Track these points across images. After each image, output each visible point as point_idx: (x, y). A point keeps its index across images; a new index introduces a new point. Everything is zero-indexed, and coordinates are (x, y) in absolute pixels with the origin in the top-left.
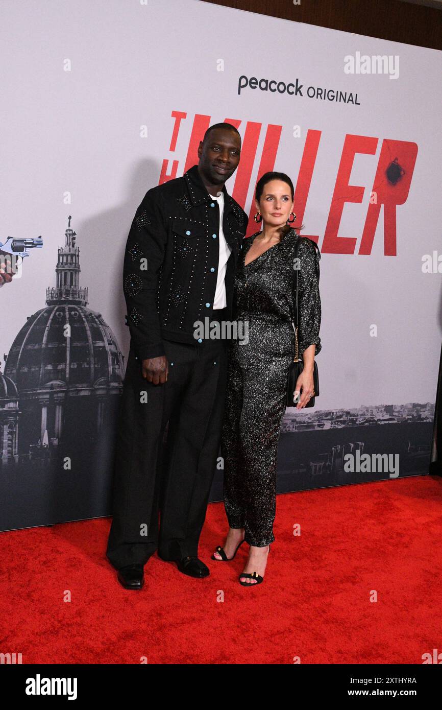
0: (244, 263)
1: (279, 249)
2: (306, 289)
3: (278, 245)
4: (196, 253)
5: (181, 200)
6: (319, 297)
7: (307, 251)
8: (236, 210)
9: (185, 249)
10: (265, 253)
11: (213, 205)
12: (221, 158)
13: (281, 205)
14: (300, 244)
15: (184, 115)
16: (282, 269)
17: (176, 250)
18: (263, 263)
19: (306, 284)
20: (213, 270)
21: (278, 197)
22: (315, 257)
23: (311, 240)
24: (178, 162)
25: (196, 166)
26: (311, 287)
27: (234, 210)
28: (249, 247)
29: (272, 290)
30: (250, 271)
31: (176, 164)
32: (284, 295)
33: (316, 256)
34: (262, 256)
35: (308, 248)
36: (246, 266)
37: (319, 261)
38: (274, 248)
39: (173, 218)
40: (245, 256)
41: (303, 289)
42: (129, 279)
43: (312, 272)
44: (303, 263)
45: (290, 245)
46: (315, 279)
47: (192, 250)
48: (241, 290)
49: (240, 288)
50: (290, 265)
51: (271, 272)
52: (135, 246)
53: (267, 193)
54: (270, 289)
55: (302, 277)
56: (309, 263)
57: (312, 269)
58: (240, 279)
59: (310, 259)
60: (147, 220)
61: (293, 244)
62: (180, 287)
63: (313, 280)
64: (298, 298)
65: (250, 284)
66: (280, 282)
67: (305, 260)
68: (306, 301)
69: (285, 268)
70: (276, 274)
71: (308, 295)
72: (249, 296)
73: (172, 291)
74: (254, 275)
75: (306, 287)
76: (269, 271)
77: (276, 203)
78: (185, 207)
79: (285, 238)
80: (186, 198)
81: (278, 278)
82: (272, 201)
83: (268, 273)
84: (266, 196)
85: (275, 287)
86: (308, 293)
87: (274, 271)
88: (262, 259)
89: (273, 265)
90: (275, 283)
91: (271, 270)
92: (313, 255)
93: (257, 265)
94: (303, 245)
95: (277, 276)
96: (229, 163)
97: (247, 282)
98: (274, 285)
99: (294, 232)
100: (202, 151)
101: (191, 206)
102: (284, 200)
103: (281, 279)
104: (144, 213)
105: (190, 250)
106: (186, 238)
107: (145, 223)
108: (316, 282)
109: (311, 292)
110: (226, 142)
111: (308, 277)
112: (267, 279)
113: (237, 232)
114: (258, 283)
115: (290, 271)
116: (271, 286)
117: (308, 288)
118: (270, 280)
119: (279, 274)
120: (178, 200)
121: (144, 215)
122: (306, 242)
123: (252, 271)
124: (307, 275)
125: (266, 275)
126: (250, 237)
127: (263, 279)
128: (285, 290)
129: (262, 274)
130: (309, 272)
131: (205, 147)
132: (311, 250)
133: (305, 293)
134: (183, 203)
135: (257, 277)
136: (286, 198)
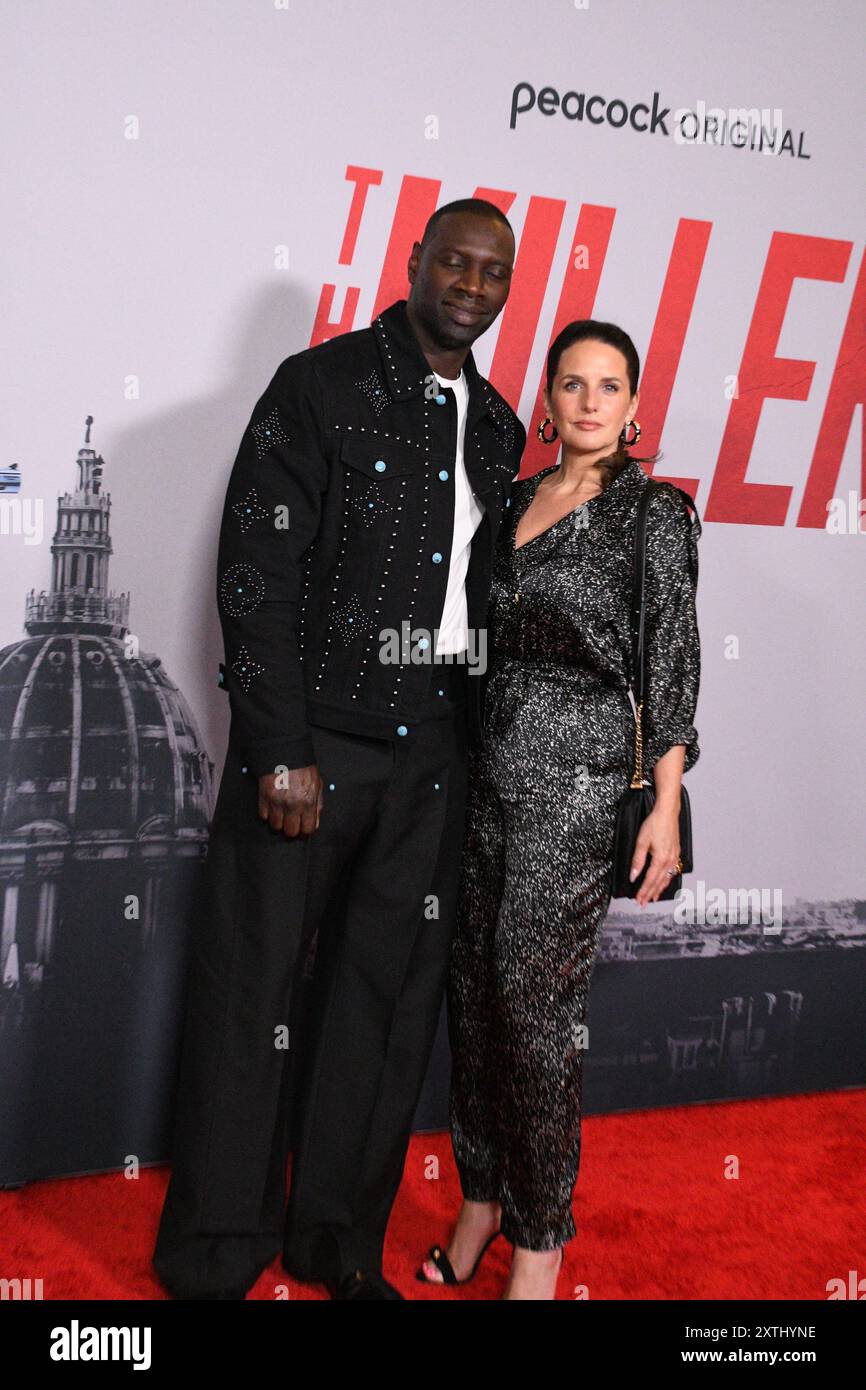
0: (513, 543)
2: (663, 610)
3: (597, 499)
4: (397, 514)
5: (363, 385)
6: (696, 630)
7: (669, 516)
9: (371, 506)
10: (565, 518)
11: (442, 399)
12: (463, 286)
13: (598, 402)
14: (653, 498)
15: (376, 177)
16: (607, 559)
17: (348, 506)
18: (559, 544)
19: (665, 596)
20: (437, 557)
21: (593, 384)
22: (689, 532)
23: (678, 490)
24: (358, 291)
25: (402, 304)
26: (677, 605)
27: (490, 413)
28: (526, 504)
29: (581, 611)
30: (529, 562)
31: (353, 295)
32: (610, 624)
33: (690, 529)
34: (559, 525)
35: (672, 509)
36: (519, 549)
37: (697, 540)
38: (587, 508)
39: (343, 428)
40: (516, 527)
41: (658, 609)
42: (231, 575)
43: (680, 567)
44: (659, 545)
45: (627, 502)
46: (687, 586)
47: (386, 507)
48: (505, 608)
49: (503, 604)
50: (625, 549)
51: (578, 566)
52: (249, 496)
53: (567, 372)
54: (575, 607)
55: (656, 579)
56: (673, 546)
57: (680, 561)
58: (505, 581)
59: (676, 536)
60: (279, 431)
61: (635, 497)
62: (356, 597)
63: (680, 589)
64: (645, 630)
65: (529, 594)
66: (602, 590)
67: (664, 538)
68: (664, 639)
69: (613, 556)
70: (591, 572)
71: (669, 623)
72: (525, 623)
73: (336, 607)
74: (538, 573)
75: (664, 605)
76: (574, 564)
77: (585, 396)
78: (373, 402)
79: (616, 484)
80: (376, 381)
81: (596, 581)
82: (576, 392)
83: (573, 570)
84: (564, 379)
85: (589, 604)
86: (669, 618)
87: (586, 563)
88: (557, 534)
89: (586, 548)
90: (589, 593)
91: (579, 562)
92: (684, 527)
93: (546, 549)
94: (660, 502)
95: (593, 576)
96: (482, 297)
97: (520, 590)
98: (585, 599)
99: (637, 469)
100: (418, 265)
101: (388, 401)
102: (607, 391)
103: (604, 582)
104: (273, 416)
105: (384, 507)
106: (375, 479)
107: (276, 440)
108: (688, 591)
109: (677, 615)
110: (478, 246)
111: (669, 580)
112: (569, 583)
113: (499, 466)
114: (547, 592)
115: (626, 565)
116: (579, 600)
117: (670, 605)
118: (576, 587)
119: (599, 571)
120: (358, 385)
121: (273, 420)
122: (666, 494)
123: (533, 563)
124: (666, 576)
125: (567, 573)
126: (528, 480)
127: (558, 583)
128: (613, 611)
129: (556, 570)
130: (673, 568)
131: (425, 256)
132: (679, 513)
133: (662, 619)
134: (368, 391)
135: (546, 579)
136: (612, 386)
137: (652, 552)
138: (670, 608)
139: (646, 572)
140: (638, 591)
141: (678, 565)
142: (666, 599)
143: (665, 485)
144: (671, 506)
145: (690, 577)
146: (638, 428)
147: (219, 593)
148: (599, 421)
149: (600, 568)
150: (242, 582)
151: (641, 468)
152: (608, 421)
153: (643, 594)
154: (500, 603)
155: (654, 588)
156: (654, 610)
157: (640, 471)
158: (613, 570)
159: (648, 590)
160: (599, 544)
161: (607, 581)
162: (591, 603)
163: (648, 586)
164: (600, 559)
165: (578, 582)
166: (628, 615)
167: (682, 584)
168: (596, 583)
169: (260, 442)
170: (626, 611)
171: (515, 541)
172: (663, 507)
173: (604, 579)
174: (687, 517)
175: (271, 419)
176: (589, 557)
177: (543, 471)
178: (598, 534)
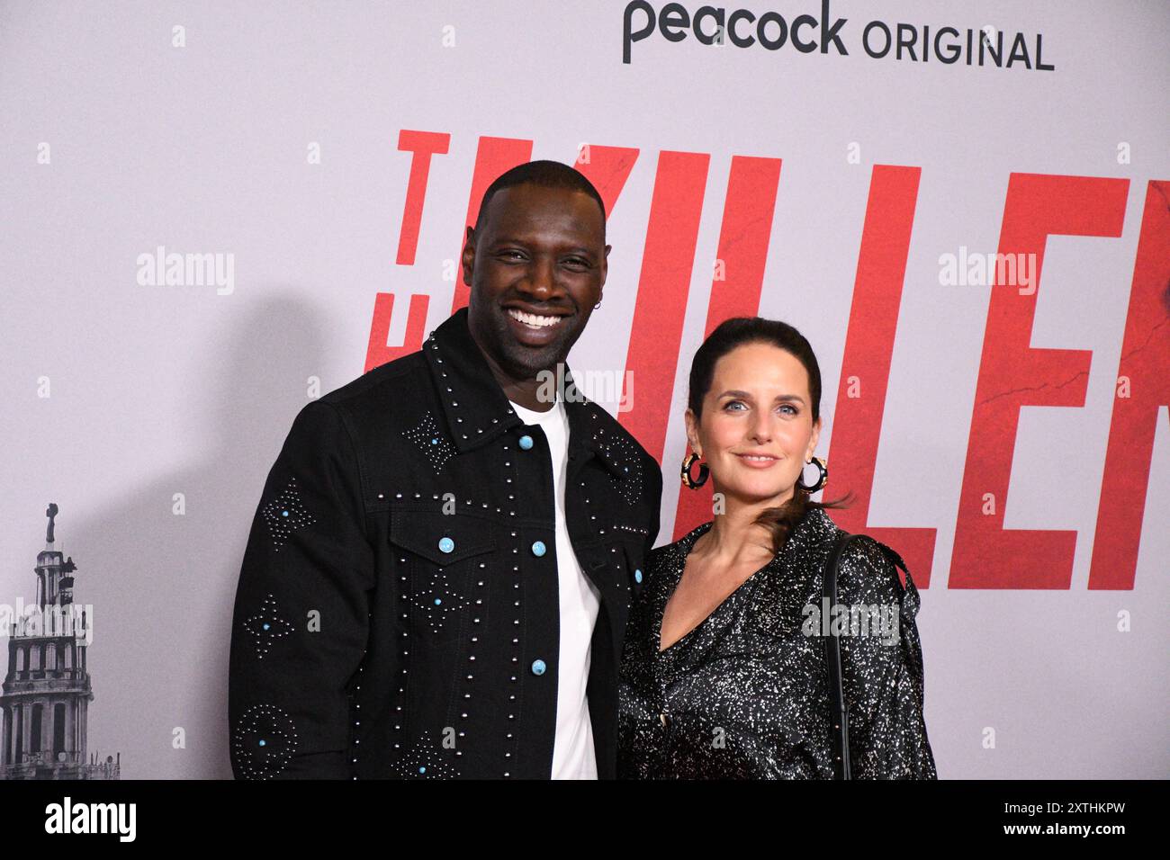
0: (656, 642)
1: (770, 585)
2: (874, 722)
3: (766, 569)
4: (476, 611)
5: (413, 434)
6: (926, 747)
7: (868, 585)
8: (614, 450)
9: (438, 602)
10: (726, 602)
11: (527, 442)
13: (772, 428)
14: (843, 559)
16: (784, 656)
17: (407, 606)
18: (720, 640)
19: (874, 701)
20: (539, 666)
21: (765, 403)
22: (899, 605)
23: (880, 546)
24: (426, 298)
25: (463, 314)
26: (894, 713)
27: (603, 452)
28: (673, 581)
29: (754, 733)
30: (677, 668)
32: (800, 749)
33: (901, 600)
34: (718, 612)
35: (871, 573)
36: (665, 653)
37: (913, 616)
38: (753, 584)
39: (390, 497)
40: (661, 617)
41: (865, 720)
42: (247, 723)
43: (890, 657)
45: (808, 568)
46: (905, 684)
47: (462, 602)
48: (647, 735)
50: (812, 638)
51: (745, 668)
52: (265, 606)
53: (726, 387)
54: (746, 728)
55: (858, 677)
58: (643, 696)
60: (301, 511)
61: (819, 560)
62: (427, 736)
63: (895, 688)
64: (851, 754)
65: (678, 713)
66: (782, 700)
68: (880, 765)
69: (794, 648)
70: (765, 676)
71: (885, 741)
72: (677, 757)
73: (401, 752)
74: (690, 683)
75: (875, 714)
76: (739, 665)
77: (754, 421)
78: (430, 456)
79: (791, 544)
80: (432, 426)
81: (772, 688)
82: (741, 415)
83: (738, 674)
84: (721, 396)
85: (766, 722)
86: (883, 733)
87: (757, 663)
88: (716, 625)
89: (755, 642)
90: (763, 707)
91: (746, 663)
92: (891, 597)
93: (701, 648)
94: (854, 565)
95: (767, 682)
96: (557, 298)
97: (667, 708)
98: (759, 715)
99: (820, 520)
100: (473, 260)
101: (452, 452)
102: (783, 414)
103: (783, 689)
104: (289, 489)
105: (457, 602)
106: (442, 563)
107: (297, 523)
108: (908, 691)
109: (895, 728)
110: (543, 230)
111: (877, 677)
112: (733, 693)
113: (619, 527)
114: (704, 710)
115: (813, 660)
116: (751, 718)
117: (883, 715)
118: (744, 698)
119: (775, 673)
120: (406, 435)
121: (291, 495)
122: (861, 554)
123: (683, 669)
124: (872, 671)
125: (730, 680)
126: (674, 545)
127: (719, 695)
128: (802, 729)
129: (715, 677)
130: (881, 659)
131: (478, 248)
132: (882, 579)
133: (873, 735)
134: (421, 442)
135: (701, 690)
136: (790, 408)
137: (848, 638)
138: (883, 719)
139: (843, 671)
140: (834, 696)
141: (888, 654)
142: (877, 705)
143: (865, 541)
144: (869, 568)
145: (909, 670)
146: (824, 467)
147: (233, 749)
148: (775, 454)
149: (776, 668)
150: (265, 731)
151: (827, 518)
152: (788, 453)
153: (842, 701)
154: (639, 730)
155: (856, 690)
156: (860, 722)
157: (824, 522)
158: (795, 670)
159: (848, 694)
160: (774, 634)
161: (789, 687)
162: (768, 720)
163: (848, 688)
164: (776, 656)
165: (746, 692)
166: (824, 734)
167: (897, 683)
168: (773, 691)
169: (275, 528)
170: (821, 728)
171: (659, 639)
172: (858, 572)
173: (784, 684)
174: (895, 582)
175: (288, 494)
176: (760, 655)
177: (695, 531)
178: (771, 620)
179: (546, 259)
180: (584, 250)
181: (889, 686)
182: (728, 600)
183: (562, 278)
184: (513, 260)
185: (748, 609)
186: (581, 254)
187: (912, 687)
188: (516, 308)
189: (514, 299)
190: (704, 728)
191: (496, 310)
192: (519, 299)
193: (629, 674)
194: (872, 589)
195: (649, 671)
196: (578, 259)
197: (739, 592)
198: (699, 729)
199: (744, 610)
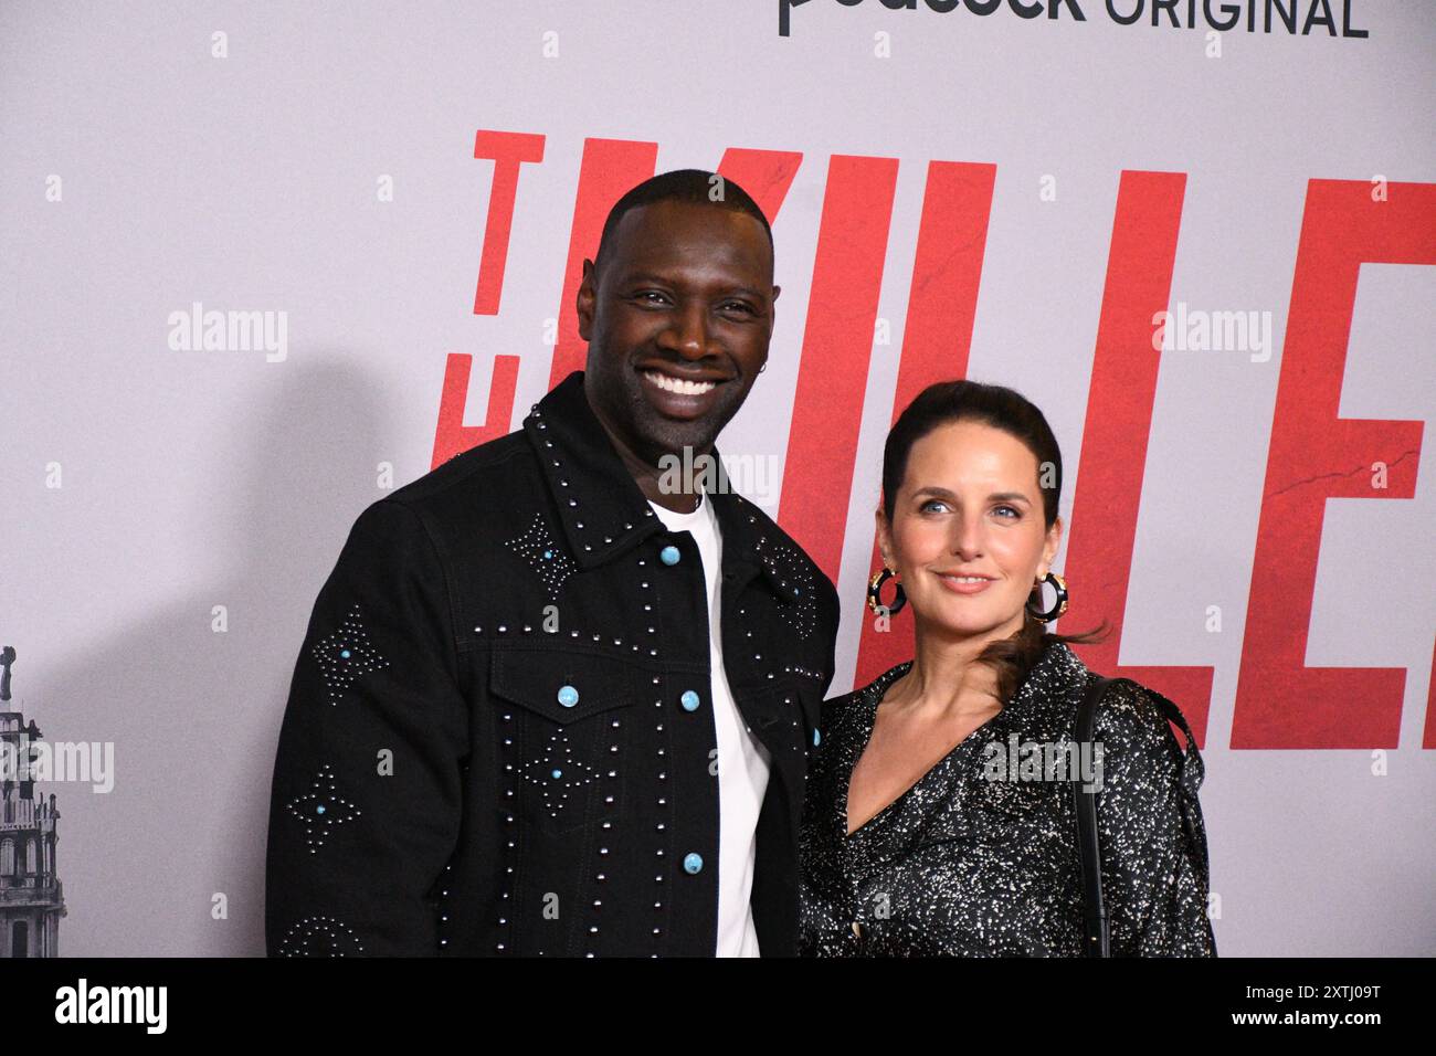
0: (841, 823)
2: (1145, 932)
3: (992, 724)
4: (609, 786)
5: (520, 545)
8: (780, 565)
9: (557, 774)
10: (937, 767)
11: (671, 554)
12: (671, 341)
13: (984, 538)
14: (1100, 710)
15: (533, 147)
16: (1023, 841)
17: (513, 780)
18: (929, 820)
19: (1145, 904)
20: (693, 862)
21: (974, 504)
22: (1178, 772)
23: (1149, 692)
24: (516, 360)
25: (577, 378)
26: (1172, 919)
27: (766, 569)
28: (859, 743)
29: (983, 946)
30: (874, 858)
31: (506, 369)
33: (1180, 767)
34: (925, 782)
35: (1140, 729)
36: (853, 836)
37: (1195, 788)
38: (975, 743)
39: (490, 631)
40: (846, 790)
41: (1134, 930)
42: (295, 943)
43: (1167, 844)
44: (1120, 804)
45: (1052, 722)
46: (1186, 880)
47: (590, 775)
48: (834, 951)
49: (830, 943)
50: (1059, 817)
51: (969, 857)
52: (320, 780)
53: (922, 482)
54: (972, 938)
55: (1123, 870)
56: (1151, 803)
57: (1167, 832)
58: (827, 898)
59: (1154, 782)
60: (367, 650)
61: (1066, 713)
63: (1174, 886)
65: (879, 921)
66: (1021, 901)
67: (1128, 789)
69: (1036, 831)
70: (997, 868)
74: (893, 878)
75: (1146, 922)
76: (961, 853)
77: (958, 528)
78: (542, 574)
79: (1026, 690)
80: (543, 533)
81: (1007, 883)
82: (941, 520)
83: (960, 865)
84: (916, 495)
85: (999, 930)
86: (1158, 947)
87: (985, 850)
88: (925, 799)
89: (981, 821)
90: (996, 910)
91: (971, 849)
92: (1167, 763)
93: (905, 830)
94: (1116, 718)
95: (1000, 876)
96: (713, 357)
97: (861, 914)
98: (990, 921)
99: (1064, 658)
100: (594, 306)
101: (570, 569)
102: (999, 518)
103: (1023, 885)
104: (351, 620)
105: (583, 774)
106: (560, 721)
107: (362, 667)
108: (1191, 890)
109: (1174, 941)
110: (693, 264)
111: (1149, 871)
112: (955, 892)
113: (792, 669)
114: (914, 914)
115: (1062, 848)
116: (979, 925)
117: (1159, 922)
118: (969, 898)
119: (1011, 863)
120: (511, 545)
121: (353, 629)
122: (1125, 703)
123: (882, 859)
124: (1143, 863)
125: (949, 874)
126: (857, 694)
127: (934, 893)
128: (1048, 941)
129: (928, 870)
130: (1154, 847)
131: (601, 290)
132: (1154, 738)
133: (1143, 950)
134: (531, 555)
135: (909, 888)
136: (1008, 509)
137: (1109, 818)
138: (1158, 929)
139: (1103, 859)
140: (1091, 897)
142: (1149, 910)
143: (1126, 685)
144: (1137, 722)
145: (1191, 862)
146: (1063, 587)
148: (988, 573)
149: (1012, 858)
151: (1073, 656)
152: (1007, 572)
153: (1101, 903)
154: (822, 944)
155: (1121, 888)
156: (1125, 933)
157: (1069, 662)
158: (1038, 860)
159: (1109, 894)
160: (1007, 811)
161: (1030, 883)
162: (1003, 928)
163: (1109, 886)
164: (1012, 841)
165: (972, 889)
166: (1076, 948)
167: (1176, 878)
168: (1008, 888)
169: (331, 674)
170: (1072, 940)
171: (845, 819)
172: (1122, 728)
173: (1023, 879)
174: (1171, 743)
175: (349, 627)
176: (990, 838)
177: (886, 675)
178: (1003, 792)
179: (697, 304)
180: (748, 292)
181: (1166, 882)
182: (940, 765)
183: (719, 330)
184: (652, 304)
185: (969, 777)
186: (743, 296)
187: (1196, 886)
188: (655, 370)
189: (654, 357)
190: (915, 940)
191: (628, 372)
192: (660, 357)
193: (806, 868)
194: (1141, 750)
195: (834, 863)
196: (741, 302)
197: (955, 754)
198: (907, 941)
199: (964, 779)
